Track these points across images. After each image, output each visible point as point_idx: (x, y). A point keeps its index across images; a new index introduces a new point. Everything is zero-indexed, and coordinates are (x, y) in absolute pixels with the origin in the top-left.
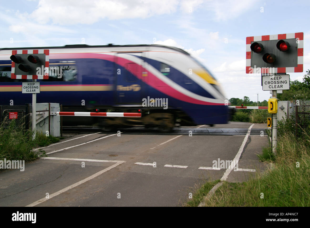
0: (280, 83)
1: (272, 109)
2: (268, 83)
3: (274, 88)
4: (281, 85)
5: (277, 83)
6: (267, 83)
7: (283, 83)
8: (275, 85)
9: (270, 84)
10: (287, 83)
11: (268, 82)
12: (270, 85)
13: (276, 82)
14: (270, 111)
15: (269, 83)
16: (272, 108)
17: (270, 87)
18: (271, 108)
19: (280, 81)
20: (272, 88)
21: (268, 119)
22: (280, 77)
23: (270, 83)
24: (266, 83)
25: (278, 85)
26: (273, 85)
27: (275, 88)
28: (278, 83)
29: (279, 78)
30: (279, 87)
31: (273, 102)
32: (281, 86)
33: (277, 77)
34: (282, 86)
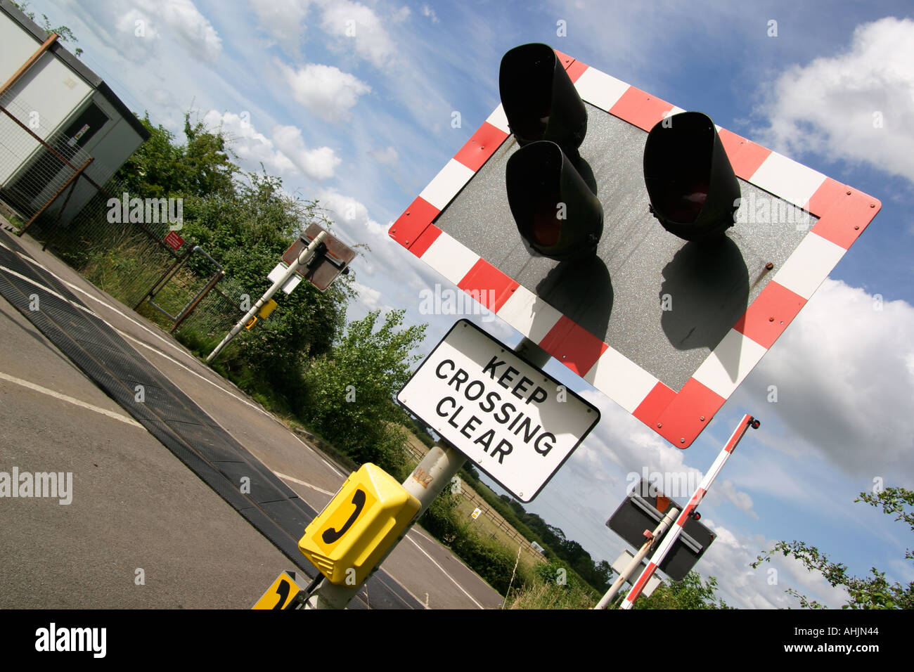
0: (510, 428)
1: (330, 536)
2: (456, 377)
3: (460, 428)
4: (504, 441)
5: (497, 410)
6: (451, 374)
7: (527, 439)
8: (481, 415)
9: (457, 389)
10: (545, 453)
11: (461, 371)
12: (454, 394)
13: (498, 405)
14: (314, 538)
15: (460, 382)
16: (337, 530)
17: (447, 407)
18: (331, 530)
19: (521, 415)
20: (451, 422)
21: (276, 584)
22: (539, 389)
23: (463, 386)
24: (446, 370)
25: (492, 432)
26: (472, 409)
27: (463, 431)
28: (502, 417)
29: (531, 389)
30: (487, 446)
31: (375, 500)
32: (498, 448)
33: (525, 379)
34: (505, 448)
